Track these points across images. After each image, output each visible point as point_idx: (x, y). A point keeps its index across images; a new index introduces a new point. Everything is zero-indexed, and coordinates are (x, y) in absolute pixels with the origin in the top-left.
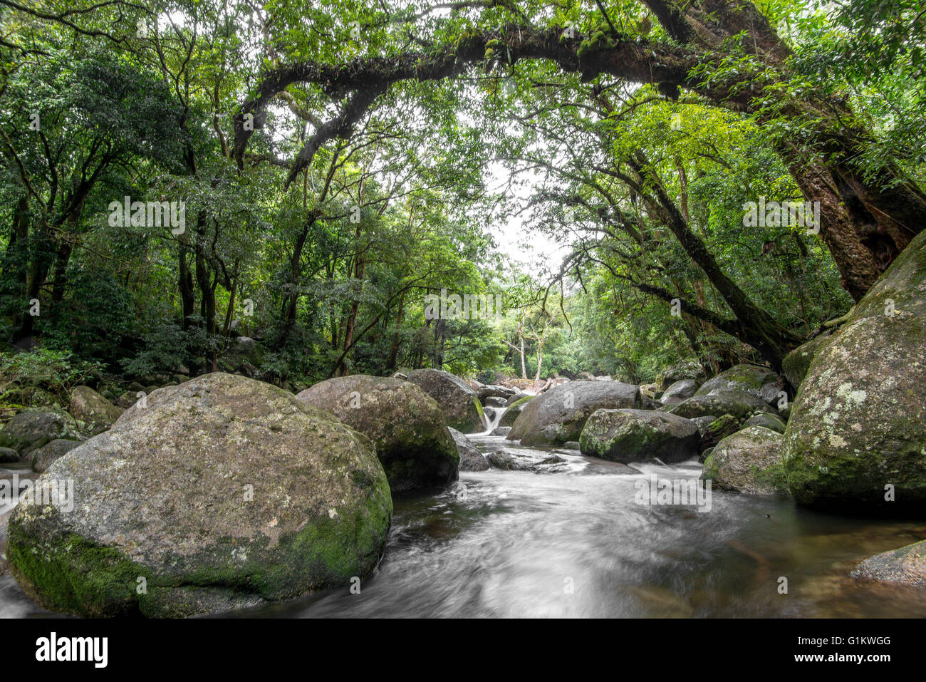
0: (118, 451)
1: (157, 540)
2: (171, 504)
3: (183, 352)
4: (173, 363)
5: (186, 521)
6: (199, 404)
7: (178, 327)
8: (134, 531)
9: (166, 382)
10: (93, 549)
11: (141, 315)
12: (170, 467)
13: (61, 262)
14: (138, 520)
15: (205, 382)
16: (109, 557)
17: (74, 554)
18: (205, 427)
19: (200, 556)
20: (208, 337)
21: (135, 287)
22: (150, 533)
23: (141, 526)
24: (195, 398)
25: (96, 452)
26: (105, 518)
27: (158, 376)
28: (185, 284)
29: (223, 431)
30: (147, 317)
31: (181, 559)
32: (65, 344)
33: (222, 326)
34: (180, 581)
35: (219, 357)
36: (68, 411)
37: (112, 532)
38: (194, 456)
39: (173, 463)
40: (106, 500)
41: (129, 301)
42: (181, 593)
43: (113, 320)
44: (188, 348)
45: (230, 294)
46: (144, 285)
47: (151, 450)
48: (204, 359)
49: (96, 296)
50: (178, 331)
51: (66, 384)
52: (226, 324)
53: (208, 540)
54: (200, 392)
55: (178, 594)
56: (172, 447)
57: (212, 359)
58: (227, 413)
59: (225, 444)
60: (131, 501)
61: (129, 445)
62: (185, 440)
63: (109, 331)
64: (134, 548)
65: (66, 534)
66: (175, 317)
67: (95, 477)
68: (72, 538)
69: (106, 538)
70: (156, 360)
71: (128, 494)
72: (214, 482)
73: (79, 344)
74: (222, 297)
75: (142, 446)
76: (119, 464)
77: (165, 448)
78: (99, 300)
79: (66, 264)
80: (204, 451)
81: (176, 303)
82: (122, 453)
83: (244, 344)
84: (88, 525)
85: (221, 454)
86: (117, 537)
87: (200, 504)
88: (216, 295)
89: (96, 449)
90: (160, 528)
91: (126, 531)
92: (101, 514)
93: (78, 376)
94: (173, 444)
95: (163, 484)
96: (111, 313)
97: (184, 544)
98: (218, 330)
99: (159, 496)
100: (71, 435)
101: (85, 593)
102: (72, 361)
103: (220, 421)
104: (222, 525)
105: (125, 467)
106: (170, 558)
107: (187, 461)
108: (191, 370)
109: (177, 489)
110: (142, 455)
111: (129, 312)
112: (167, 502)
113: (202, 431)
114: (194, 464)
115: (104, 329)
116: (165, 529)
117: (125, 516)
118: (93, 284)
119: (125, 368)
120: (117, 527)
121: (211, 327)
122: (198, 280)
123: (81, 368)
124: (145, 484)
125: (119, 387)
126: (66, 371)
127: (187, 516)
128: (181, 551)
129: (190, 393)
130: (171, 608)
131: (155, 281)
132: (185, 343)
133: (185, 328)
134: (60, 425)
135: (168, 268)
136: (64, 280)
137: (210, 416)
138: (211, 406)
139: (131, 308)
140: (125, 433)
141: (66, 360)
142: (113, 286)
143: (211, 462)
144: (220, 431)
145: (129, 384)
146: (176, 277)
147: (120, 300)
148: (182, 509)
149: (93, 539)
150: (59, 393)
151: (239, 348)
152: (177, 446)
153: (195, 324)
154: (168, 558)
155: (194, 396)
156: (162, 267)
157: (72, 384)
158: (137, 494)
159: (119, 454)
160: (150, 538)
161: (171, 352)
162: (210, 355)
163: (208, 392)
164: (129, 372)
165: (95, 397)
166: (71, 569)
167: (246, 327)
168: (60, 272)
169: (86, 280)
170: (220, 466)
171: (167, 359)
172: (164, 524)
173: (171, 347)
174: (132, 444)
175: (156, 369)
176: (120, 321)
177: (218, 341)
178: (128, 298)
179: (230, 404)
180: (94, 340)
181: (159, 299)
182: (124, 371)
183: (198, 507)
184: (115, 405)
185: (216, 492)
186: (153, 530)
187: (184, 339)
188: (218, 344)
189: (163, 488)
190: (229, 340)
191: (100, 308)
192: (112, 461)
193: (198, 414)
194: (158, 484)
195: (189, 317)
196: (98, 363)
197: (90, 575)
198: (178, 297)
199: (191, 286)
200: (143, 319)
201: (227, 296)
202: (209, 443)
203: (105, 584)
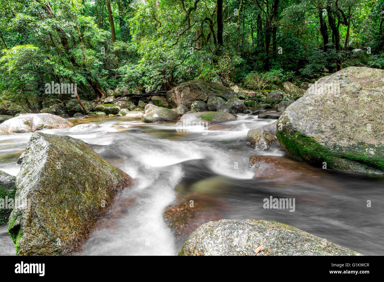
0: (310, 103)
1: (329, 138)
2: (334, 125)
3: (325, 62)
4: (321, 68)
5: (342, 133)
6: (342, 82)
7: (322, 51)
8: (320, 134)
9: (319, 77)
10: (304, 138)
11: (305, 49)
12: (332, 110)
13: (274, 35)
14: (321, 130)
15: (345, 72)
16: (311, 141)
17: (298, 138)
18: (347, 93)
19: (349, 148)
20: (337, 53)
21: (301, 37)
22: (326, 136)
23: (322, 132)
24: (340, 80)
25: (301, 104)
26: (308, 127)
27: (315, 74)
28: (323, 29)
29: (357, 95)
30: (308, 49)
31: (341, 147)
32: (279, 67)
33: (344, 46)
34: (341, 156)
35: (343, 62)
36: (284, 91)
37: (311, 133)
38: (343, 106)
39: (333, 109)
40: (307, 121)
41: (300, 44)
42: (342, 160)
43: (294, 54)
44: (328, 60)
45: (347, 28)
46: (305, 35)
47: (323, 103)
48: (335, 64)
49: (287, 45)
50: (322, 53)
51: (282, 81)
52: (346, 45)
53: (352, 143)
54: (342, 77)
55: (340, 160)
56: (332, 102)
57: (340, 63)
58: (358, 86)
59: (358, 101)
60: (317, 122)
61: (313, 101)
62: (338, 99)
63: (294, 59)
64: (320, 139)
65: (295, 132)
66: (320, 47)
67: (302, 113)
68: (297, 133)
69: (309, 135)
70: (314, 67)
71: (315, 120)
72: (354, 118)
73: (284, 66)
74: (343, 30)
75: (318, 101)
76: (311, 108)
77: (329, 102)
78: (289, 46)
79: (275, 35)
80: (348, 104)
81: (320, 40)
82: (311, 104)
83: (356, 53)
84: (302, 130)
85: (356, 105)
86: (313, 135)
87: (347, 127)
88: (339, 30)
89: (301, 102)
90: (330, 134)
91: (316, 133)
92: (306, 126)
93: (286, 78)
94: (332, 101)
95: (330, 117)
96: (293, 51)
97: (342, 142)
98: (341, 49)
99: (328, 121)
100: (286, 99)
101: (304, 152)
102: (283, 73)
103: (354, 90)
104: (360, 137)
105: (313, 109)
106: (336, 146)
107: (340, 108)
108: (329, 70)
109: (336, 119)
110: (319, 105)
111: (300, 49)
112: (332, 124)
113: (346, 95)
114: (343, 109)
115: (292, 58)
116: (332, 135)
117: (315, 127)
118: (286, 41)
119: (301, 73)
120: (313, 132)
121: (338, 47)
122: (330, 25)
123: (286, 75)
124: (322, 117)
125: (300, 81)
126: (282, 76)
127: (342, 131)
128: (340, 145)
129: (338, 78)
130: (338, 165)
131: (310, 32)
132: (326, 58)
133: (325, 51)
134: (282, 96)
135: (315, 24)
136: (276, 42)
137: (349, 88)
138: (348, 83)
139: (301, 47)
140: (311, 96)
141: (281, 73)
142: (293, 39)
143: (351, 109)
144: (355, 95)
145: (304, 79)
146: (319, 27)
147: (297, 45)
148: (339, 128)
149: (305, 134)
150: (280, 85)
151: (354, 55)
152: (334, 102)
153: (329, 47)
154: (335, 146)
155: (340, 79)
156: (312, 24)
157: (284, 81)
158: (319, 120)
159: (310, 105)
160: (326, 137)
161: (320, 63)
162: (339, 62)
163: (346, 77)
164: (303, 74)
165: (292, 85)
166: (298, 143)
167: (357, 43)
168: (274, 39)
169: (283, 40)
170: (356, 111)
171: (318, 66)
172: (332, 133)
173: (319, 61)
174: (315, 101)
175: (314, 71)
176: (298, 53)
177: (342, 54)
178: (299, 43)
179: (359, 82)
180: (289, 64)
181: (312, 40)
182: (301, 74)
183: (347, 128)
184: (299, 88)
185: (355, 122)
186: (327, 134)
187: (325, 56)
188: (342, 55)
189: (330, 119)
190: (348, 52)
191: (290, 50)
192: (307, 107)
193: (343, 87)
194: (327, 117)
195: (327, 45)
196: (292, 72)
197: (305, 146)
198: (321, 36)
199: (326, 29)
200: (306, 50)
201: (345, 29)
202: (350, 100)
203: (310, 151)
